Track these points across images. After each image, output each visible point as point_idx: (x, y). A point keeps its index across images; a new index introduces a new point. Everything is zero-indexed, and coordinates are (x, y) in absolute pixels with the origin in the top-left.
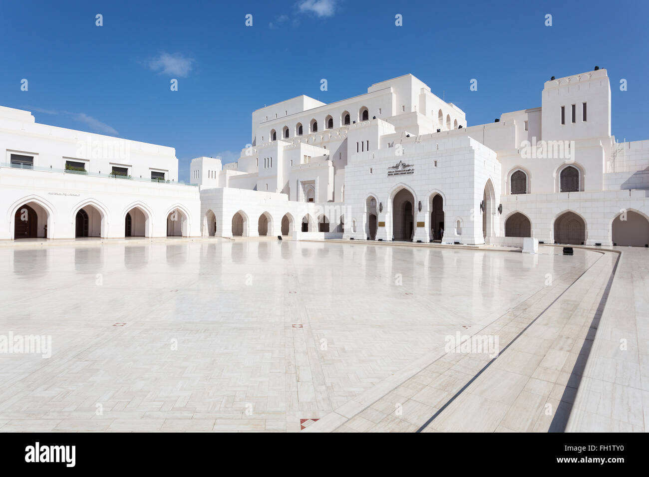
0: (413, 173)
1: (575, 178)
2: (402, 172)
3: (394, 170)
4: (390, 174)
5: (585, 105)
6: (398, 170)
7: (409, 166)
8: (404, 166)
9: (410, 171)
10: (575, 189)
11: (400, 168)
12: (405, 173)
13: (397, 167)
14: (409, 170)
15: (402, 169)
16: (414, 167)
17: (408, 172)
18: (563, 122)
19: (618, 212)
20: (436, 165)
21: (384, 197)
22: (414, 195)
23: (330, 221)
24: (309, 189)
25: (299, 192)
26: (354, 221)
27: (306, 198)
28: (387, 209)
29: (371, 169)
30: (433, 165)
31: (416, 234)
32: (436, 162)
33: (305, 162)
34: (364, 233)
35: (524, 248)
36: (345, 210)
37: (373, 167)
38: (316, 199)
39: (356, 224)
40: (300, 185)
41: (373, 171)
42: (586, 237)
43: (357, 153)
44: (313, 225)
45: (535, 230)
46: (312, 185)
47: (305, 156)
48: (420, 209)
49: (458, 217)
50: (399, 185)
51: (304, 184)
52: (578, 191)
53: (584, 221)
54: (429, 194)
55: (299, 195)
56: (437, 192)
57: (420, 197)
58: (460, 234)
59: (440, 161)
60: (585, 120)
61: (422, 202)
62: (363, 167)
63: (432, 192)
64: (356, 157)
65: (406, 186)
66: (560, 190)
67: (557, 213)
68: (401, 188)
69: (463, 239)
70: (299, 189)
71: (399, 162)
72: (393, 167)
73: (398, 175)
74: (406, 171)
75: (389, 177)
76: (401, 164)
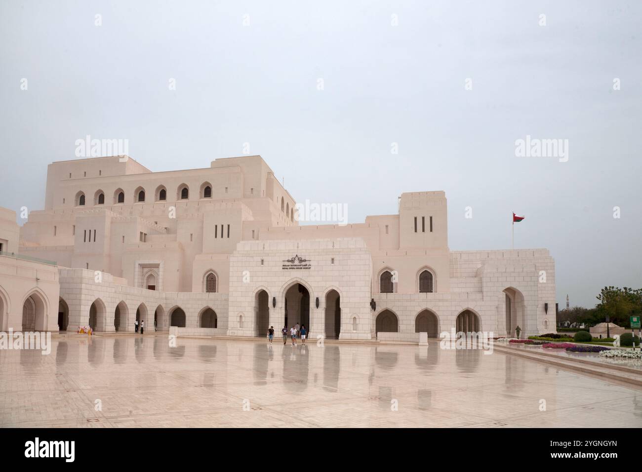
0: (310, 268)
1: (430, 281)
2: (297, 267)
3: (290, 263)
4: (285, 267)
5: (431, 218)
6: (294, 264)
7: (305, 261)
8: (301, 261)
9: (306, 267)
10: (430, 291)
11: (297, 262)
12: (302, 268)
13: (292, 261)
14: (305, 265)
15: (298, 263)
16: (311, 263)
17: (304, 267)
18: (416, 231)
19: (460, 310)
20: (333, 263)
21: (277, 291)
22: (310, 291)
23: (187, 314)
24: (149, 273)
25: (136, 277)
26: (241, 316)
27: (145, 285)
28: (281, 304)
29: (262, 261)
30: (330, 262)
31: (312, 331)
32: (333, 259)
33: (141, 240)
34: (253, 329)
35: (421, 341)
36: (230, 304)
37: (265, 258)
38: (160, 286)
39: (243, 319)
40: (137, 269)
41: (264, 263)
42: (439, 331)
43: (216, 237)
44: (164, 318)
45: (402, 326)
46: (155, 269)
47: (141, 233)
48: (317, 305)
49: (355, 313)
50: (295, 280)
51: (143, 268)
52: (432, 292)
53: (438, 318)
54: (327, 291)
55: (136, 280)
56: (334, 288)
57: (317, 292)
58: (356, 330)
59: (337, 258)
60: (431, 230)
61: (319, 299)
62: (253, 257)
63: (330, 289)
64: (244, 246)
65: (302, 281)
66: (419, 291)
67: (419, 311)
68: (295, 283)
69: (359, 335)
70: (137, 273)
71: (294, 257)
72: (288, 261)
73: (293, 270)
74: (303, 266)
75: (283, 270)
76: (297, 259)
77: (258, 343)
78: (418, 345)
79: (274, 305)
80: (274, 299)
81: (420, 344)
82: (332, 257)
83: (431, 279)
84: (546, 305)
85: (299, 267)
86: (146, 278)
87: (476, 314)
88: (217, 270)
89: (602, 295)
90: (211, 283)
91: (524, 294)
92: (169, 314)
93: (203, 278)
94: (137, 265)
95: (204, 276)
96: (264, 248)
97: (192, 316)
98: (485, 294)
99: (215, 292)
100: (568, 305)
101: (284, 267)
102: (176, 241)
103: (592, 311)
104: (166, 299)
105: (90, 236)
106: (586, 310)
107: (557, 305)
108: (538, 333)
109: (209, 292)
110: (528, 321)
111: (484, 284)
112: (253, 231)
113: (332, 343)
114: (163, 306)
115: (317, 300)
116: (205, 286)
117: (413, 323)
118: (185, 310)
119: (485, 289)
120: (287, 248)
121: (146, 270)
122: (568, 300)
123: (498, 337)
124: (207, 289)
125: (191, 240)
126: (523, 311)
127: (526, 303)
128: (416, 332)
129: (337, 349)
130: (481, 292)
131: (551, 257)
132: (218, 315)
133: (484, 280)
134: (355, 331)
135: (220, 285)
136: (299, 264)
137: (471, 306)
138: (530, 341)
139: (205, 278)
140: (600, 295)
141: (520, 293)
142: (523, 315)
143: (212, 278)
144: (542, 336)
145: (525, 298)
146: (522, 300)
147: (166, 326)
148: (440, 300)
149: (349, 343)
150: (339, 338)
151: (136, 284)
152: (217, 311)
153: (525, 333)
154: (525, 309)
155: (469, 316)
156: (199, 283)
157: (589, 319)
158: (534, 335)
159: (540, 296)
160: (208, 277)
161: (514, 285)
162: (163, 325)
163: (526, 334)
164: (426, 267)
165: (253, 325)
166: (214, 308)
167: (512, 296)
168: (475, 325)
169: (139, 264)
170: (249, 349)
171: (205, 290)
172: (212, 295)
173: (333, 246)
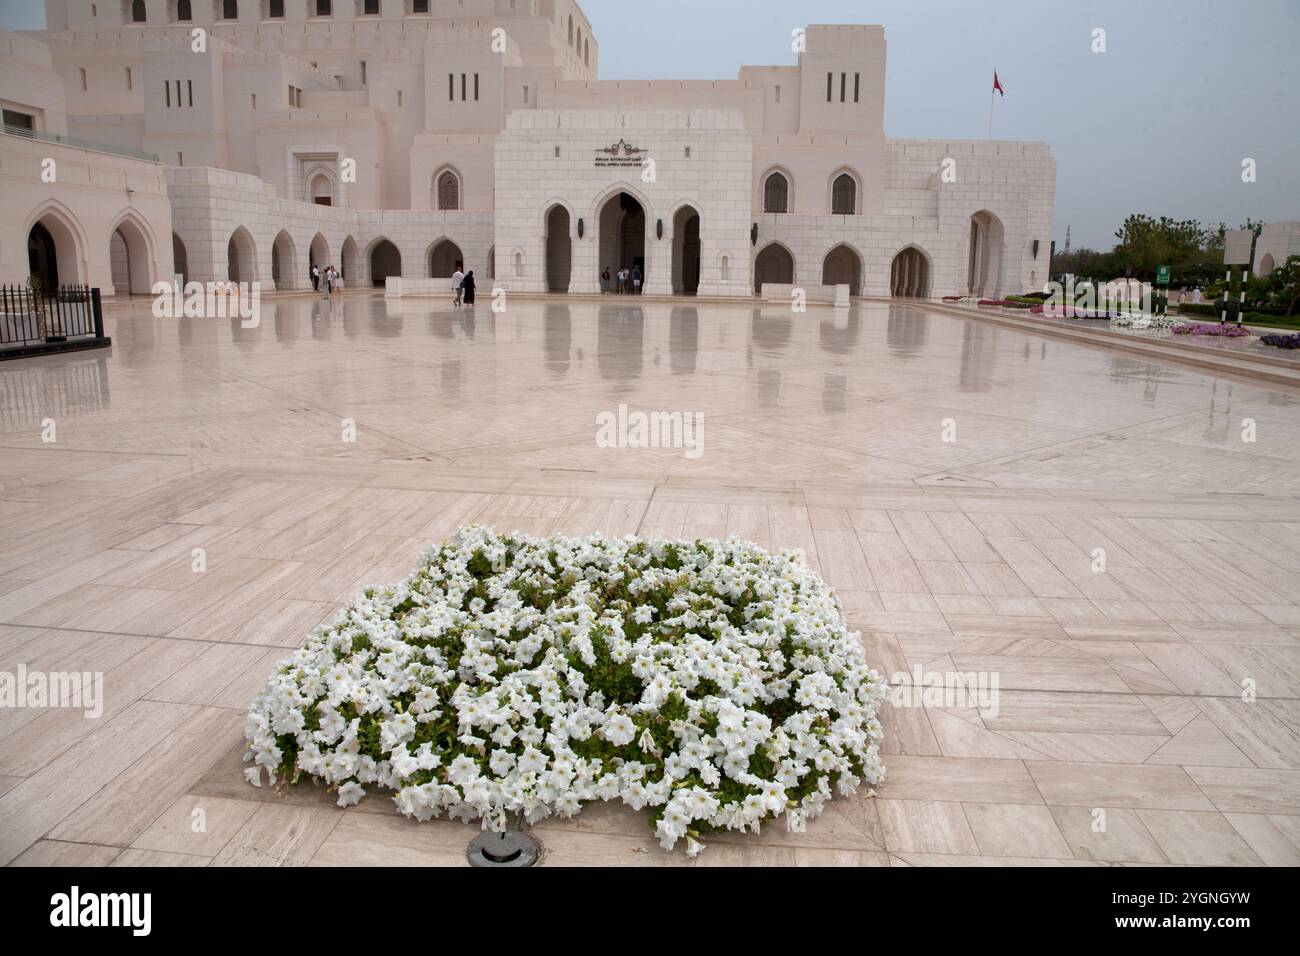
1: (850, 194)
2: (623, 162)
3: (609, 156)
4: (599, 163)
5: (857, 76)
6: (617, 157)
7: (637, 151)
8: (629, 151)
9: (639, 162)
10: (850, 211)
11: (621, 154)
12: (630, 165)
13: (613, 151)
14: (637, 160)
15: (627, 155)
16: (646, 155)
17: (635, 162)
18: (829, 99)
19: (900, 247)
20: (687, 155)
21: (585, 208)
22: (646, 207)
23: (403, 253)
24: (316, 173)
25: (290, 180)
26: (518, 255)
27: (309, 196)
28: (593, 230)
29: (557, 149)
30: (683, 154)
31: (649, 280)
32: (688, 150)
33: (291, 102)
34: (541, 279)
35: (838, 299)
36: (497, 232)
37: (563, 145)
38: (341, 198)
39: (523, 261)
40: (291, 164)
41: (561, 153)
42: (862, 284)
43: (451, 98)
44: (357, 261)
45: (799, 273)
46: (329, 164)
47: (291, 88)
48: (660, 234)
49: (725, 250)
50: (619, 186)
51: (303, 161)
52: (853, 213)
53: (861, 259)
54: (676, 208)
55: (290, 188)
56: (690, 204)
57: (659, 211)
58: (727, 279)
59: (695, 147)
60: (856, 100)
61: (663, 222)
62: (538, 142)
63: (681, 204)
64: (520, 120)
65: (630, 189)
66: (831, 210)
67: (830, 246)
68: (619, 192)
69: (733, 288)
70: (290, 173)
71: (617, 143)
72: (606, 150)
73: (616, 167)
74: (633, 160)
75: (598, 168)
76: (622, 146)
77: (550, 303)
78: (833, 306)
79: (581, 233)
80: (581, 222)
81: (836, 304)
82: (687, 144)
83: (853, 189)
84: (1036, 243)
85: (626, 162)
86: (309, 183)
87: (926, 255)
88: (458, 166)
89: (1124, 229)
90: (448, 191)
91: (1005, 222)
92: (366, 254)
93: (433, 183)
94: (290, 157)
95: (433, 178)
96: (559, 125)
97: (414, 255)
98: (941, 220)
99: (457, 208)
100: (1067, 245)
101: (597, 162)
102: (367, 105)
103: (1107, 256)
104: (360, 224)
105: (179, 93)
106: (1098, 254)
107: (1053, 243)
108: (1021, 291)
109: (445, 209)
110: (1008, 271)
111: (942, 204)
112: (526, 88)
113: (686, 302)
114: (356, 238)
115: (660, 223)
116: (436, 199)
117: (820, 268)
118: (399, 245)
119: (942, 212)
120: (603, 126)
121: (309, 165)
122: (1068, 235)
123: (957, 296)
124: (440, 203)
125: (400, 105)
126: (1001, 252)
127: (1006, 239)
128: (824, 284)
129: (693, 312)
130: (936, 216)
131: (1052, 158)
132: (463, 252)
133: (942, 195)
134: (725, 282)
135: (467, 194)
136: (627, 157)
137: (919, 241)
138: (1010, 302)
139: (436, 181)
140: (1121, 231)
141: (997, 221)
142: (1001, 260)
143: (450, 182)
144: (1027, 296)
145: (1006, 231)
146: (1001, 234)
147: (361, 277)
148: (866, 229)
149: (716, 301)
150: (698, 294)
151: (291, 195)
152: (462, 246)
153: (1000, 290)
154: (1004, 249)
155: (911, 259)
156: (424, 192)
157: (1100, 271)
158: (1014, 294)
159: (1029, 226)
160: (441, 179)
161: (990, 208)
162: (358, 275)
163: (1002, 293)
164: (845, 168)
165: (541, 271)
166: (455, 240)
167: (983, 225)
168: (921, 274)
169: (294, 154)
170: (535, 314)
171: (437, 204)
172: (450, 213)
173: (688, 124)
